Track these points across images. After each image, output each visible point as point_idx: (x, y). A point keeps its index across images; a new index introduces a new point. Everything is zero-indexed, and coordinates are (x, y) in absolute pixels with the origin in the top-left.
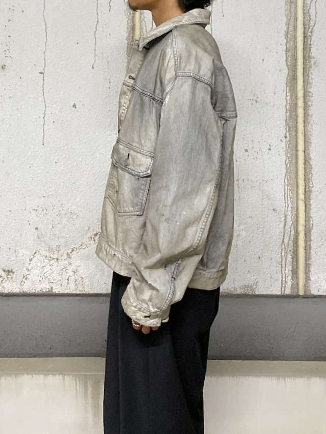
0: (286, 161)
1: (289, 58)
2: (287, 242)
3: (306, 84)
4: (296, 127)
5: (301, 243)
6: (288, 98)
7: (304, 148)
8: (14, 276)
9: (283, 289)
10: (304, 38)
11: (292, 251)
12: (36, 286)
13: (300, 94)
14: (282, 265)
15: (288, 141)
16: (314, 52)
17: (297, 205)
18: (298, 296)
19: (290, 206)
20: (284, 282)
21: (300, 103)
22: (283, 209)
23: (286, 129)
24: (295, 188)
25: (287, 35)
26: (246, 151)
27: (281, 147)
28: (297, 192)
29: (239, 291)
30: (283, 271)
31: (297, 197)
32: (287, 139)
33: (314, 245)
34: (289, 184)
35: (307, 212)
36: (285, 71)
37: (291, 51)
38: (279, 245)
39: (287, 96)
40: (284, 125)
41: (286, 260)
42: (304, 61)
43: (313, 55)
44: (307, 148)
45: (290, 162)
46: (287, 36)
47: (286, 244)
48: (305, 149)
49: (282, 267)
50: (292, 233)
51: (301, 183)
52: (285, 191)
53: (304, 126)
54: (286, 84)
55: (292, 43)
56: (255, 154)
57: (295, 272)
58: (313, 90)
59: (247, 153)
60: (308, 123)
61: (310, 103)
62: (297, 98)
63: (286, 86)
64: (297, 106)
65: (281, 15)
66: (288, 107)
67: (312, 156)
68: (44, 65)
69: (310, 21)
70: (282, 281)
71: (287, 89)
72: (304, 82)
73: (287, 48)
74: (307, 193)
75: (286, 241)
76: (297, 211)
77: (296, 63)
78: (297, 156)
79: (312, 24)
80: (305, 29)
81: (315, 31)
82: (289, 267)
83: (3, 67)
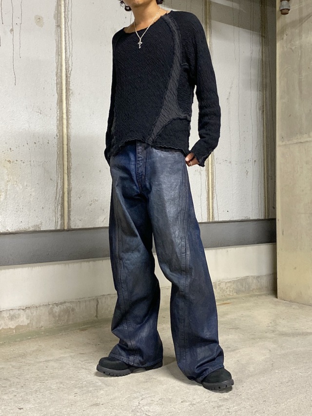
0: (57, 150)
1: (58, 89)
3: (68, 105)
4: (63, 130)
5: (66, 199)
6: (58, 113)
9: (56, 226)
11: (61, 203)
13: (65, 111)
14: (55, 212)
15: (58, 139)
16: (72, 87)
17: (64, 176)
18: (64, 230)
19: (60, 177)
20: (56, 222)
21: (65, 116)
22: (56, 179)
23: (57, 131)
24: (62, 166)
26: (35, 143)
27: (54, 142)
29: (31, 229)
30: (56, 215)
31: (63, 172)
32: (58, 137)
33: (72, 199)
34: (59, 164)
35: (69, 180)
36: (56, 96)
37: (59, 84)
38: (53, 200)
39: (57, 111)
40: (56, 129)
41: (57, 209)
42: (66, 91)
43: (71, 88)
44: (69, 143)
45: (59, 151)
46: (57, 75)
47: (58, 199)
50: (61, 192)
51: (66, 163)
52: (57, 168)
53: (67, 130)
54: (57, 104)
55: (60, 80)
56: (40, 146)
57: (62, 216)
58: (71, 109)
59: (36, 145)
60: (69, 128)
61: (70, 116)
62: (63, 113)
64: (63, 118)
65: (53, 62)
66: (58, 118)
67: (71, 147)
71: (57, 107)
72: (66, 104)
73: (57, 82)
74: (69, 169)
75: (57, 197)
76: (63, 180)
77: (62, 92)
78: (63, 147)
79: (70, 69)
80: (66, 71)
81: (72, 74)
82: (59, 213)
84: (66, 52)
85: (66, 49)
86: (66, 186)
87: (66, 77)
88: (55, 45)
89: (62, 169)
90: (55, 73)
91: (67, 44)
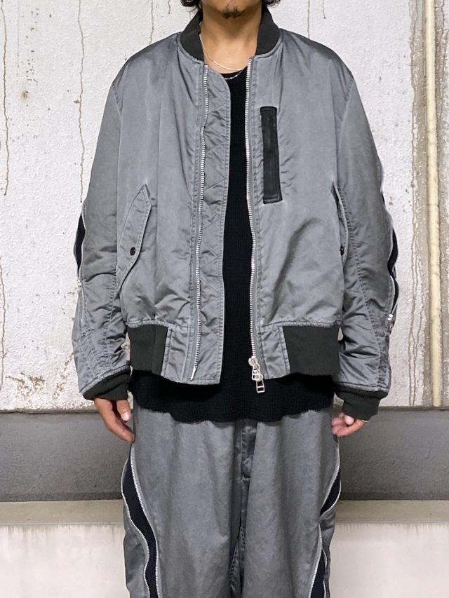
0: (413, 219)
1: (416, 76)
2: (417, 332)
3: (440, 111)
4: (427, 172)
5: (436, 334)
6: (415, 131)
7: (437, 200)
8: (45, 386)
9: (412, 399)
10: (436, 48)
11: (424, 345)
12: (74, 399)
13: (432, 126)
14: (410, 365)
15: (417, 192)
17: (430, 281)
18: (432, 408)
19: (420, 282)
20: (413, 389)
21: (432, 138)
22: (410, 287)
23: (413, 175)
24: (426, 257)
25: (412, 43)
27: (406, 200)
28: (429, 262)
30: (412, 373)
31: (430, 270)
32: (415, 189)
34: (418, 252)
35: (444, 290)
36: (411, 92)
37: (418, 65)
38: (405, 337)
39: (413, 129)
40: (411, 169)
41: (415, 358)
42: (436, 78)
43: (448, 70)
44: (442, 201)
45: (420, 220)
46: (413, 45)
47: (415, 335)
48: (439, 202)
49: (410, 368)
50: (423, 320)
51: (435, 249)
52: (412, 262)
53: (438, 171)
54: (413, 112)
55: (419, 54)
57: (428, 375)
60: (443, 165)
61: (445, 138)
62: (427, 132)
63: (411, 114)
64: (427, 143)
65: (404, 15)
66: (415, 143)
68: (80, 91)
69: (443, 23)
70: (410, 387)
71: (413, 118)
72: (436, 108)
73: (412, 61)
74: (443, 264)
75: (415, 331)
76: (430, 289)
77: (425, 81)
78: (428, 213)
80: (437, 33)
82: (420, 368)
83: (25, 95)
86: (436, 303)
87: (437, 45)
89: (427, 262)
90: (407, 40)
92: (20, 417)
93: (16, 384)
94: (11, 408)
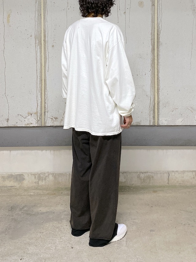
1: (152, 42)
4: (154, 67)
5: (156, 107)
6: (152, 56)
7: (157, 74)
8: (58, 120)
9: (150, 123)
11: (153, 110)
13: (156, 55)
14: (149, 115)
16: (161, 40)
17: (155, 94)
18: (155, 126)
19: (152, 94)
20: (150, 121)
21: (156, 58)
22: (150, 95)
23: (151, 67)
26: (137, 75)
27: (149, 74)
28: (155, 89)
29: (135, 124)
30: (150, 117)
31: (155, 91)
32: (151, 71)
33: (160, 108)
34: (152, 87)
35: (158, 96)
36: (151, 47)
37: (153, 40)
38: (148, 108)
41: (151, 113)
42: (157, 43)
45: (152, 79)
46: (152, 34)
47: (151, 107)
50: (153, 104)
51: (156, 86)
52: (150, 89)
55: (153, 37)
56: (140, 76)
57: (154, 117)
58: (160, 53)
60: (158, 65)
61: (159, 58)
63: (151, 52)
65: (149, 27)
66: (152, 59)
67: (160, 77)
72: (157, 51)
73: (151, 38)
74: (158, 89)
75: (151, 106)
76: (155, 96)
77: (154, 44)
78: (155, 77)
79: (160, 30)
80: (158, 31)
81: (161, 33)
82: (152, 116)
83: (53, 46)
84: (157, 19)
85: (157, 18)
86: (156, 100)
87: (157, 35)
88: (150, 16)
90: (150, 33)
91: (159, 15)
92: (52, 128)
93: (50, 119)
94: (49, 125)
